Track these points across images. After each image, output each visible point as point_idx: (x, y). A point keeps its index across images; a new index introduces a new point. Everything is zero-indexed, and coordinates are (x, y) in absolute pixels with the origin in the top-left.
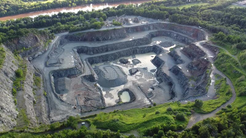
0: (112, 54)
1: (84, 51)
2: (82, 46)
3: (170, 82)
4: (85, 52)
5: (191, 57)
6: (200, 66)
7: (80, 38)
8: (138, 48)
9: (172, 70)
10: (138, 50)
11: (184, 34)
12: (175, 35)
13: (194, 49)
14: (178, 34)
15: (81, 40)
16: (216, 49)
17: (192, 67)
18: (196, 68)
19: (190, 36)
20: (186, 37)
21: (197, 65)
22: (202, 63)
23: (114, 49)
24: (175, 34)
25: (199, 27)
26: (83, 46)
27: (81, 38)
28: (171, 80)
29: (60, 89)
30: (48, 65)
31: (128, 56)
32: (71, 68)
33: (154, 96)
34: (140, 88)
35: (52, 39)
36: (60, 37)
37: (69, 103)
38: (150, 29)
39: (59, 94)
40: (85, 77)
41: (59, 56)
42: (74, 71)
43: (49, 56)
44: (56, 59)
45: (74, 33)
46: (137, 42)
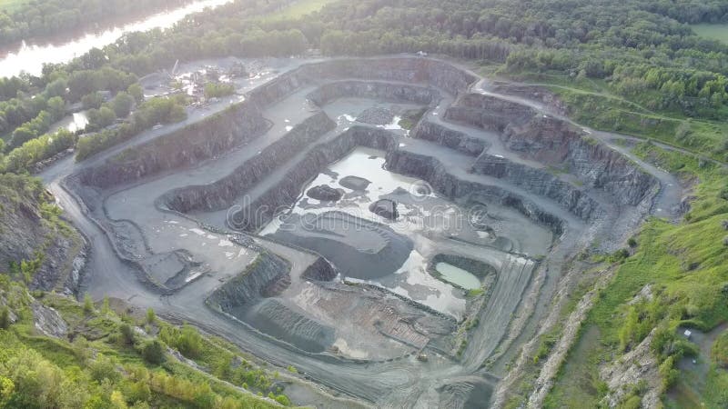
0: (283, 184)
1: (189, 202)
2: (175, 191)
3: (508, 198)
4: (194, 207)
5: (487, 127)
6: (546, 138)
7: (138, 167)
8: (323, 145)
9: (478, 170)
10: (324, 151)
11: (388, 78)
12: (369, 88)
13: (481, 106)
14: (376, 83)
15: (142, 175)
16: (536, 91)
17: (526, 145)
18: (538, 145)
19: (411, 81)
20: (405, 86)
21: (539, 138)
22: (546, 130)
23: (270, 170)
24: (368, 83)
25: (421, 52)
26: (181, 190)
27: (142, 167)
28: (505, 192)
29: (308, 334)
30: (165, 287)
31: (312, 178)
32: (258, 263)
33: (517, 243)
34: (460, 240)
35: (50, 202)
36: (65, 186)
37: (388, 358)
38: (292, 88)
39: (325, 353)
40: (309, 274)
41: (146, 245)
42: (269, 270)
43: (123, 257)
44: (165, 259)
45: (106, 157)
46: (307, 130)
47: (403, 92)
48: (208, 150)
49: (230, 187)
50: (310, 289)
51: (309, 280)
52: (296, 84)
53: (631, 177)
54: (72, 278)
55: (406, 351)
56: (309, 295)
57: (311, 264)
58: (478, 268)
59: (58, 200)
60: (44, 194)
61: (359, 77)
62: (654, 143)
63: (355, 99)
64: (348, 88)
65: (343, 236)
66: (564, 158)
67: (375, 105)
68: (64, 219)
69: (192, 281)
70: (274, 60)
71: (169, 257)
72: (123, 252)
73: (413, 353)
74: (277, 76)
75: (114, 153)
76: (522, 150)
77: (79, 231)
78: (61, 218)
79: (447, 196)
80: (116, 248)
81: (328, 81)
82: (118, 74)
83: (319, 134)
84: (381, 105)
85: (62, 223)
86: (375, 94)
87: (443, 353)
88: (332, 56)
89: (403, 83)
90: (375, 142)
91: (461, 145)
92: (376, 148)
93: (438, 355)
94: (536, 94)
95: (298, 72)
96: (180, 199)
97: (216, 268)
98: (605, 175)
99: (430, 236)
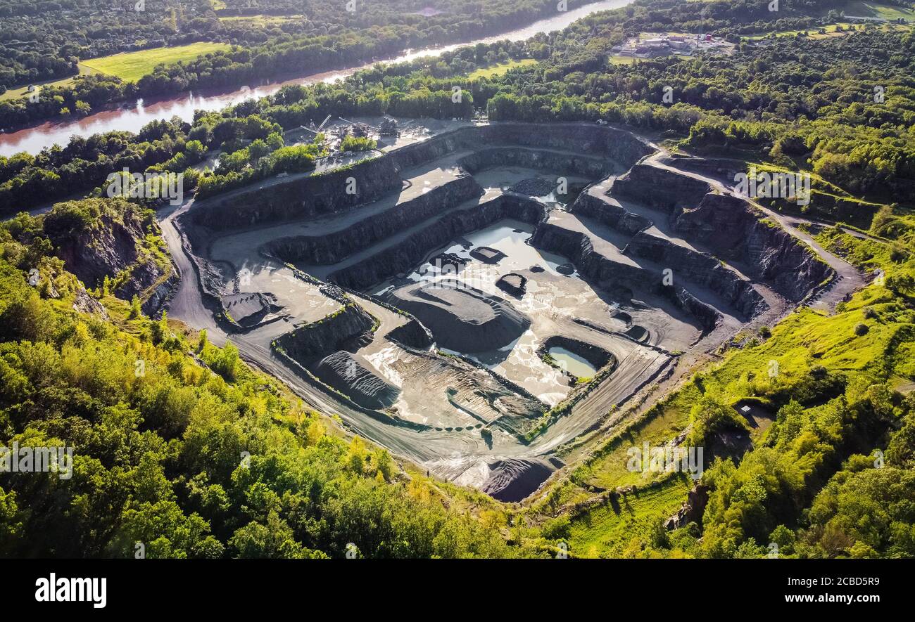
0: (402, 247)
1: (296, 253)
2: (284, 239)
4: (301, 259)
5: (655, 205)
6: (718, 219)
7: (254, 213)
8: (462, 212)
9: (633, 251)
10: (462, 218)
11: (559, 148)
12: (535, 157)
14: (543, 152)
15: (257, 222)
17: (694, 226)
18: (708, 228)
20: (576, 157)
21: (709, 219)
22: (719, 209)
23: (393, 231)
24: (534, 152)
25: (601, 121)
26: (290, 239)
27: (257, 213)
29: (368, 390)
30: (237, 324)
31: (442, 245)
32: (341, 315)
33: (654, 335)
34: (587, 325)
35: (156, 234)
36: (176, 222)
37: (448, 427)
38: (446, 151)
39: (381, 411)
40: (396, 336)
41: (235, 285)
42: (351, 324)
43: (206, 291)
44: (246, 300)
45: (223, 199)
46: (447, 194)
47: (573, 163)
48: (330, 203)
49: (342, 243)
50: (391, 349)
51: (393, 341)
52: (451, 148)
53: (805, 268)
54: (151, 305)
55: (472, 422)
56: (387, 355)
57: (401, 326)
58: (597, 357)
59: (164, 234)
60: (152, 226)
61: (526, 144)
62: (844, 230)
63: (517, 168)
64: (511, 155)
65: (450, 305)
66: (737, 244)
67: (537, 176)
68: (163, 251)
69: (268, 322)
70: (433, 120)
71: (252, 298)
72: (209, 288)
73: (479, 426)
74: (430, 137)
75: (231, 197)
76: (689, 231)
77: (173, 263)
78: (160, 249)
79: (590, 277)
80: (203, 283)
81: (488, 147)
82: (263, 124)
83: (461, 200)
84: (544, 177)
85: (160, 254)
86: (540, 165)
87: (512, 432)
88: (498, 120)
89: (574, 154)
90: (525, 214)
91: (621, 223)
92: (525, 221)
93: (506, 433)
94: (719, 170)
95: (455, 134)
96: (288, 248)
97: (295, 314)
98: (777, 264)
99: (554, 318)
